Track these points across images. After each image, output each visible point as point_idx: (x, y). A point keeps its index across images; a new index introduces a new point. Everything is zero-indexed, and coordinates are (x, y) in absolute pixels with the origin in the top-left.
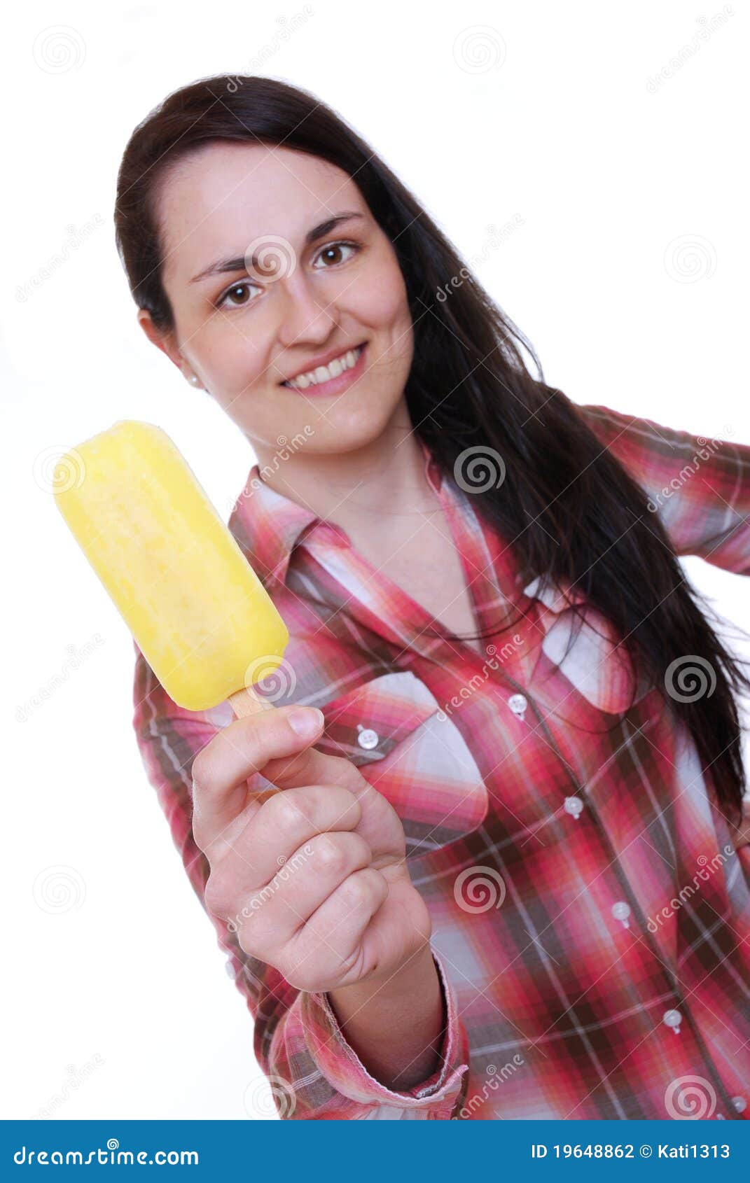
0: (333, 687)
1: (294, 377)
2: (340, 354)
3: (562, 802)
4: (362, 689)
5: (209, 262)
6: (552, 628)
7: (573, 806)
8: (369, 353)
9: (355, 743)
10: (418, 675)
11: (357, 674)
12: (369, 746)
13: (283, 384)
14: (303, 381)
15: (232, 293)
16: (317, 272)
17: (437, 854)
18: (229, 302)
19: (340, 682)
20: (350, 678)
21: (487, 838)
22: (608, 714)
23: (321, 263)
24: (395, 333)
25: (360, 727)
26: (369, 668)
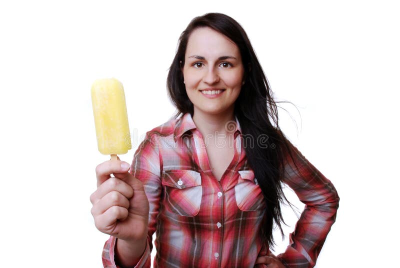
0: (180, 166)
1: (203, 90)
2: (216, 90)
3: (217, 223)
4: (185, 171)
5: (194, 54)
6: (240, 183)
7: (219, 225)
8: (224, 92)
9: (177, 182)
10: (201, 175)
11: (187, 167)
12: (180, 185)
13: (201, 91)
14: (204, 92)
15: (198, 63)
16: (219, 67)
17: (181, 217)
18: (196, 66)
19: (182, 166)
20: (185, 167)
21: (194, 220)
22: (239, 210)
23: (222, 66)
24: (234, 90)
25: (180, 179)
26: (190, 167)
